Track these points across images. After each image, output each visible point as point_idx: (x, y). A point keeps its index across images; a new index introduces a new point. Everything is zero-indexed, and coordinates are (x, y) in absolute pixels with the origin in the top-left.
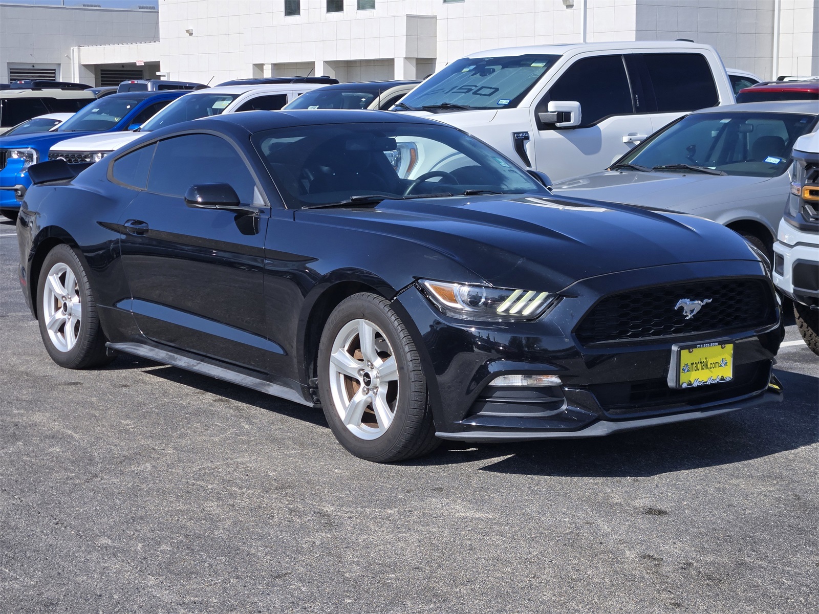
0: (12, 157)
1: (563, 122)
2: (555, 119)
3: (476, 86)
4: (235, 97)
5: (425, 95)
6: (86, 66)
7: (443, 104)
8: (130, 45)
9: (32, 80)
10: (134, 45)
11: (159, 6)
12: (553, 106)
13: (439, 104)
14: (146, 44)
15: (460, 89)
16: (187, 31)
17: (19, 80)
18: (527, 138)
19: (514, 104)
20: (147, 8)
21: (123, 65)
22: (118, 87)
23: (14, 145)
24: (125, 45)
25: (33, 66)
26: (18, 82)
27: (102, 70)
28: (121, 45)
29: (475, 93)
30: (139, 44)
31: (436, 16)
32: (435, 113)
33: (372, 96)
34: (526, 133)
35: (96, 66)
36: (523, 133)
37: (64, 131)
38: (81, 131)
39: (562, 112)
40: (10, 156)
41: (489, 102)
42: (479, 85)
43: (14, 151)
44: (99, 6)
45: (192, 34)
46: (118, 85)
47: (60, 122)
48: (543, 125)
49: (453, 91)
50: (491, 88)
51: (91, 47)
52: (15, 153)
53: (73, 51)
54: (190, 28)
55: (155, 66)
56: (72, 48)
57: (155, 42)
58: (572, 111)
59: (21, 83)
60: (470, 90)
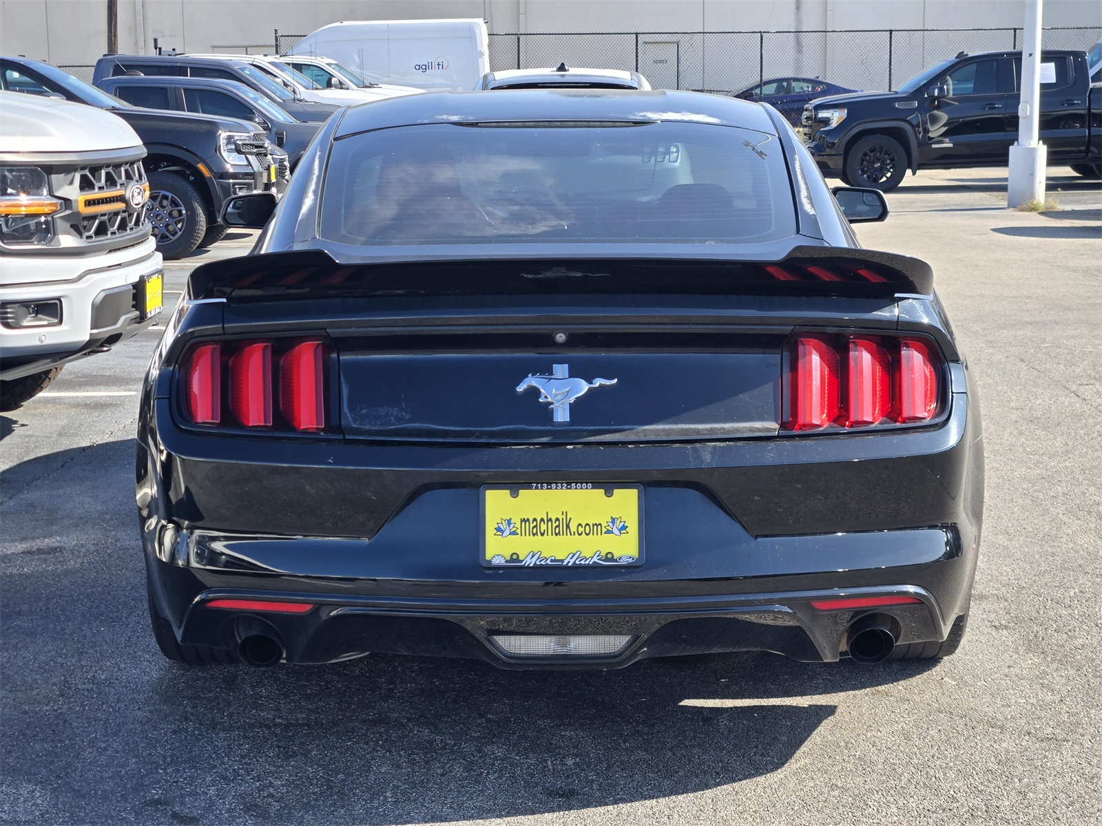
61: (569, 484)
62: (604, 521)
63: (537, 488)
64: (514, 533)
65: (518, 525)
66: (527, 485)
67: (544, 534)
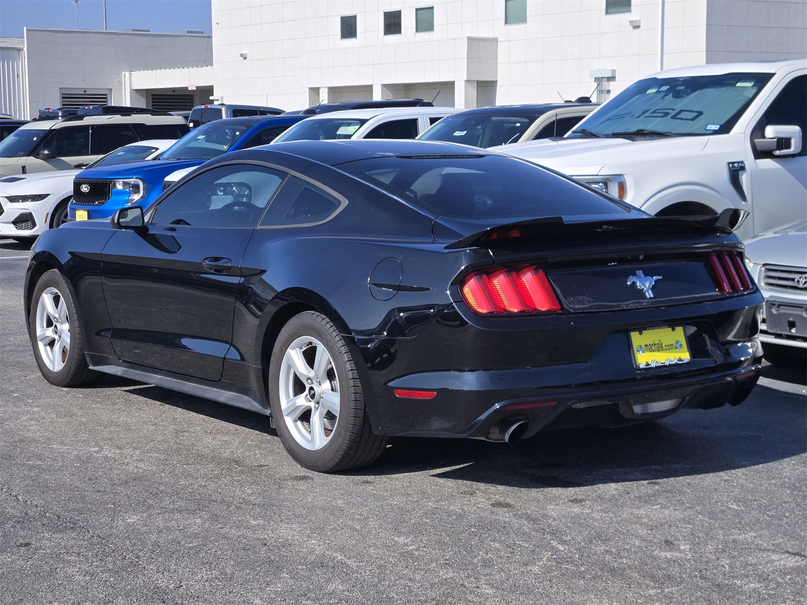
0: (117, 187)
1: (782, 149)
2: (775, 146)
3: (673, 110)
4: (363, 122)
5: (609, 119)
6: (138, 91)
7: (638, 131)
8: (181, 69)
9: (101, 105)
10: (186, 70)
11: (213, 30)
12: (771, 131)
13: (633, 129)
14: (198, 68)
15: (654, 112)
16: (242, 55)
17: (86, 105)
18: (743, 168)
19: (726, 128)
20: (195, 32)
21: (174, 90)
22: (191, 112)
23: (119, 175)
24: (177, 69)
25: (85, 91)
26: (86, 108)
27: (153, 95)
28: (172, 70)
29: (674, 117)
30: (191, 69)
31: (497, 38)
32: (633, 140)
33: (526, 120)
34: (742, 162)
35: (147, 91)
36: (738, 163)
37: (167, 159)
38: (189, 159)
39: (782, 138)
40: (115, 185)
41: (695, 126)
42: (678, 108)
43: (119, 182)
44: (149, 31)
45: (246, 58)
46: (190, 110)
47: (157, 149)
48: (760, 154)
49: (647, 114)
50: (692, 111)
51: (142, 72)
52: (120, 184)
53: (125, 76)
54: (244, 52)
55: (209, 90)
56: (123, 73)
57: (207, 66)
58: (792, 137)
59: (89, 108)
60: (666, 114)
61: (653, 327)
62: (674, 342)
63: (649, 329)
64: (644, 352)
65: (644, 348)
66: (645, 329)
67: (654, 351)
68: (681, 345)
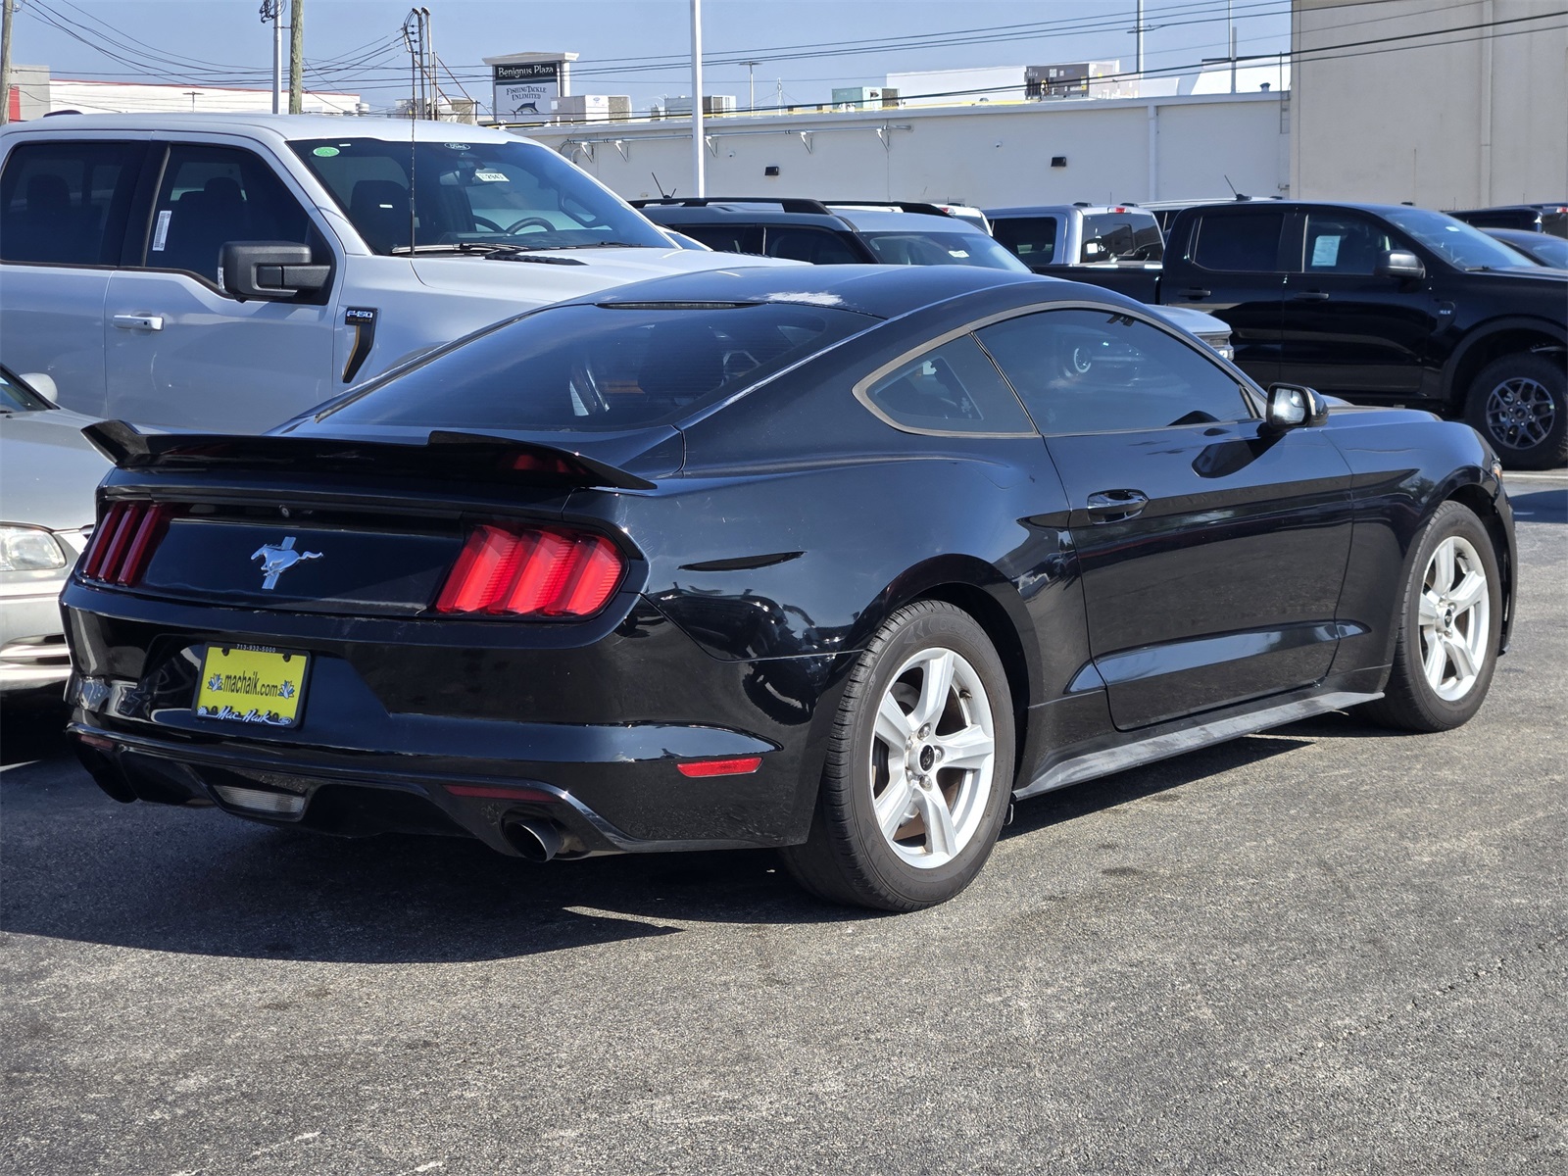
61: (261, 646)
62: (280, 683)
63: (241, 649)
64: (219, 688)
65: (224, 681)
67: (237, 691)
68: (292, 691)
